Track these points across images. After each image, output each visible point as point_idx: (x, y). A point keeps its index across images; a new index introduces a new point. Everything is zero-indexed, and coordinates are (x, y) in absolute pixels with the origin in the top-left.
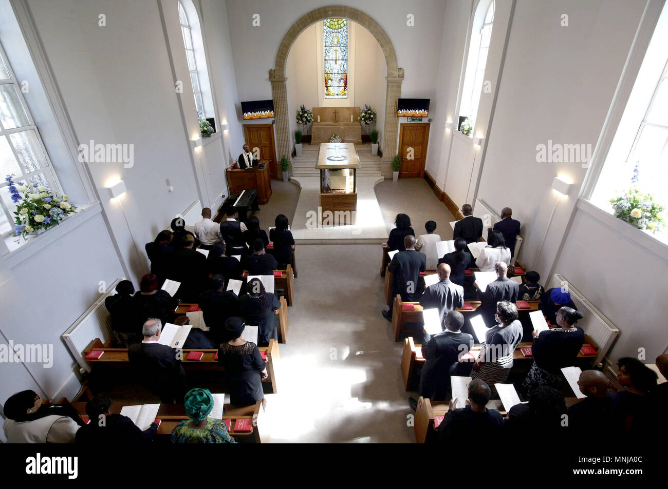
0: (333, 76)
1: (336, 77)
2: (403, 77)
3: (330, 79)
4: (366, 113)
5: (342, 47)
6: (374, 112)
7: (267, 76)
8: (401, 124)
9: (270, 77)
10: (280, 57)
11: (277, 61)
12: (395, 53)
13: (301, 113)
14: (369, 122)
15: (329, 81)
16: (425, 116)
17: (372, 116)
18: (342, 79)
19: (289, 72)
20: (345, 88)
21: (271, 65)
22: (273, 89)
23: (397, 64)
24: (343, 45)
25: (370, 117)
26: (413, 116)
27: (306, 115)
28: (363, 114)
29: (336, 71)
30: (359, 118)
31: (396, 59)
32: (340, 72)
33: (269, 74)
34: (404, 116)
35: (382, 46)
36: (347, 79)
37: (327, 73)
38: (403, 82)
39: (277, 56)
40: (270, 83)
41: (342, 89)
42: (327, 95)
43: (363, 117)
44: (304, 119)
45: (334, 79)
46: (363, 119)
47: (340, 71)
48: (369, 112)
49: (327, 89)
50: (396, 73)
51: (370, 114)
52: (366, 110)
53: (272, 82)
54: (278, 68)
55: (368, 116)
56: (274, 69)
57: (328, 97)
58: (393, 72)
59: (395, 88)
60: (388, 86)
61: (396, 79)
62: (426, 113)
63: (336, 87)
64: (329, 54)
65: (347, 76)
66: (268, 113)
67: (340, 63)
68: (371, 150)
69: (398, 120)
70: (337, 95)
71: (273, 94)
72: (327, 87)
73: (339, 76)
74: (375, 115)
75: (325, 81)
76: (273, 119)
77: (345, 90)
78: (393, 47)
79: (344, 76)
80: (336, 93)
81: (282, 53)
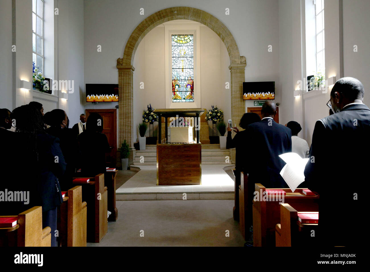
0: (180, 82)
1: (183, 83)
2: (246, 64)
3: (177, 85)
4: (213, 112)
5: (189, 58)
6: (220, 112)
7: (115, 64)
8: (248, 108)
9: (117, 65)
10: (129, 47)
11: (125, 51)
12: (235, 43)
13: (147, 112)
14: (216, 120)
15: (177, 87)
16: (272, 98)
17: (219, 114)
18: (189, 85)
19: (136, 61)
20: (191, 93)
21: (120, 55)
22: (119, 76)
23: (238, 52)
24: (189, 56)
25: (217, 115)
26: (260, 99)
27: (152, 113)
28: (210, 113)
29: (183, 78)
30: (206, 118)
31: (237, 49)
32: (187, 79)
33: (116, 62)
34: (251, 99)
35: (223, 40)
36: (193, 85)
37: (174, 80)
38: (246, 68)
39: (126, 46)
40: (117, 70)
41: (188, 93)
42: (174, 99)
43: (211, 115)
44: (151, 118)
45: (181, 85)
46: (210, 117)
47: (186, 77)
48: (216, 111)
49: (174, 94)
50: (238, 61)
51: (217, 113)
52: (212, 109)
53: (119, 69)
54: (125, 57)
55: (214, 114)
56: (121, 58)
57: (175, 101)
58: (236, 60)
59: (239, 74)
60: (231, 74)
61: (239, 65)
62: (273, 95)
63: (183, 93)
64: (177, 64)
65: (193, 82)
66: (112, 96)
67: (186, 71)
68: (219, 146)
69: (244, 105)
70: (184, 99)
71: (119, 80)
72: (174, 92)
73: (185, 82)
74: (222, 114)
75: (173, 86)
76: (117, 104)
77: (191, 95)
78: (233, 38)
79: (190, 82)
80: (183, 97)
81: (130, 44)
